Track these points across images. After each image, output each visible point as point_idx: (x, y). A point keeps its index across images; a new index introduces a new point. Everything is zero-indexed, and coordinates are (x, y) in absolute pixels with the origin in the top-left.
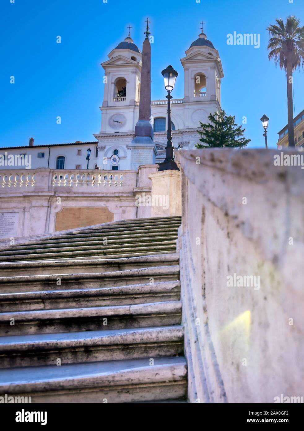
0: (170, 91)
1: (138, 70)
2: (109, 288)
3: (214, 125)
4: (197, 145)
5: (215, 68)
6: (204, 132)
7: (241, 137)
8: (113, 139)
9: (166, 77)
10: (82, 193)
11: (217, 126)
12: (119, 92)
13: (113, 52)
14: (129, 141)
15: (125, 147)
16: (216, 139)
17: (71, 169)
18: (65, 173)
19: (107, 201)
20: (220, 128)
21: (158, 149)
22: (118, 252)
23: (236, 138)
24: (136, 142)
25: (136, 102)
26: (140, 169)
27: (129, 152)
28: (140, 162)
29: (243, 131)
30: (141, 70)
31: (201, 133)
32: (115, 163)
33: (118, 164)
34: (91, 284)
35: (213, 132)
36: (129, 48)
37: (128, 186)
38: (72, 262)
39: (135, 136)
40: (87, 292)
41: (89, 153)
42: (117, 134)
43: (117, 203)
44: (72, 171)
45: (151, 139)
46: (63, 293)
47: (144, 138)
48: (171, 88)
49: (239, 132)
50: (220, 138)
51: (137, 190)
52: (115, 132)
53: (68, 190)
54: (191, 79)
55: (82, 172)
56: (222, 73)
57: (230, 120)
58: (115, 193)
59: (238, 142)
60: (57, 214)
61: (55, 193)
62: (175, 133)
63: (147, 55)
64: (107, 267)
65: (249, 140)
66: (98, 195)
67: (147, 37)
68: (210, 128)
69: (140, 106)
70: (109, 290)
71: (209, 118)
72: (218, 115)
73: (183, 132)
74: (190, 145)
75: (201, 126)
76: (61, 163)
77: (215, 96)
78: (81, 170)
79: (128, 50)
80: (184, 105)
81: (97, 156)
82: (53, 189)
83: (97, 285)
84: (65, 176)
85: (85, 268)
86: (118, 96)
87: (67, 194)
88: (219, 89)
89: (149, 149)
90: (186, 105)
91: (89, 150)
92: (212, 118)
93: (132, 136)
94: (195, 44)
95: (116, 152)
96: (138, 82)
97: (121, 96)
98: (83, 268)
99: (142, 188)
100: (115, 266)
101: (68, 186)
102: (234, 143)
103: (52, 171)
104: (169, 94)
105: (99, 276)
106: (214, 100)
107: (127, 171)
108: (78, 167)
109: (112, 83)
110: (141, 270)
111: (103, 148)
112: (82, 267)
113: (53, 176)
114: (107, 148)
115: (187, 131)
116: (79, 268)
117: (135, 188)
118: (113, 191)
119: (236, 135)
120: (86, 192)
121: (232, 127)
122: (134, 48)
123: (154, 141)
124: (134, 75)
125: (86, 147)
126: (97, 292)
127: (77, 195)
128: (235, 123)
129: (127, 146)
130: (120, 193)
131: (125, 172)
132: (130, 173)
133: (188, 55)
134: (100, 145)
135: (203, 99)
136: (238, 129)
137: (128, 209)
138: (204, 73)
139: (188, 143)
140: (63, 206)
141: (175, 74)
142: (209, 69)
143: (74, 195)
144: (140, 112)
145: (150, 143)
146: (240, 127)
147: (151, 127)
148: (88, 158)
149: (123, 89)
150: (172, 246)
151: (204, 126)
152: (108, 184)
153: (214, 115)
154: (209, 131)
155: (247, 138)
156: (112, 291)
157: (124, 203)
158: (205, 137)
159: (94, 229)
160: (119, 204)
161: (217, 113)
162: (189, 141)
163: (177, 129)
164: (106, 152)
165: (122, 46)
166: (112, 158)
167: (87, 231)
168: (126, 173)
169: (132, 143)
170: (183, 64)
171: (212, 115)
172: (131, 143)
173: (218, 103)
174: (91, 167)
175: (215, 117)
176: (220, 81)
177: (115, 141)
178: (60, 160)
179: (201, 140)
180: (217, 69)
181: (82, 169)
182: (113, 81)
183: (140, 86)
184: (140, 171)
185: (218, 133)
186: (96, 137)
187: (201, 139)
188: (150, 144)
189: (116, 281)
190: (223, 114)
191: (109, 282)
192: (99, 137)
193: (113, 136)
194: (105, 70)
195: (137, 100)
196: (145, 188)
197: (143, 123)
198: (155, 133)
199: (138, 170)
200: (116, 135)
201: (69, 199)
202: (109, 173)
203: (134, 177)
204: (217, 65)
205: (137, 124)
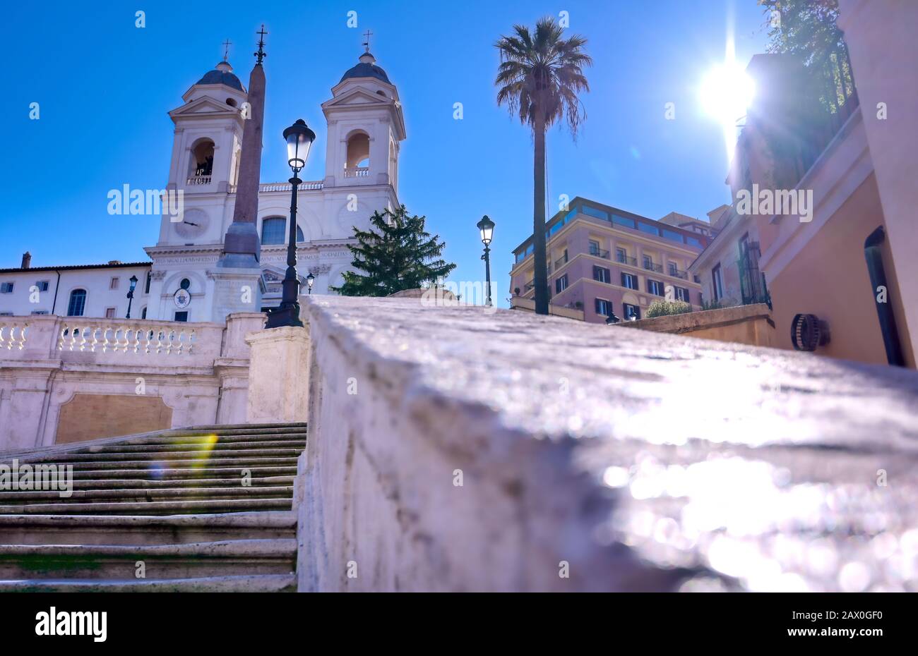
0: (299, 169)
1: (238, 125)
2: (151, 582)
3: (381, 234)
4: (346, 274)
5: (388, 120)
6: (361, 247)
7: (435, 259)
8: (181, 259)
9: (291, 141)
10: (114, 366)
11: (389, 236)
12: (199, 167)
13: (192, 90)
14: (213, 262)
15: (203, 274)
16: (385, 263)
17: (97, 318)
18: (85, 324)
19: (161, 384)
20: (393, 239)
21: (269, 280)
22: (176, 495)
23: (426, 261)
24: (226, 264)
25: (231, 187)
26: (231, 320)
27: (211, 284)
28: (231, 304)
29: (440, 246)
30: (243, 125)
31: (355, 250)
32: (182, 306)
33: (189, 307)
34: (117, 568)
35: (379, 248)
36: (223, 83)
37: (205, 354)
38: (83, 520)
39: (225, 253)
40: (107, 587)
41: (134, 284)
42: (190, 248)
43: (180, 389)
44: (98, 321)
45: (254, 259)
46: (60, 588)
47: (242, 257)
48: (299, 164)
49: (433, 249)
50: (393, 261)
51: (220, 363)
52: (187, 245)
53: (88, 359)
54: (341, 142)
55: (116, 324)
56: (403, 130)
57: (416, 224)
58: (177, 368)
59: (430, 270)
60: (63, 406)
61: (62, 364)
62: (303, 247)
63: (256, 97)
64: (152, 533)
65: (453, 266)
66: (143, 371)
67: (260, 61)
68: (374, 239)
69: (238, 193)
70: (150, 586)
71: (373, 220)
72: (391, 215)
73: (320, 246)
74: (331, 273)
75: (356, 236)
76: (79, 304)
77: (387, 175)
78: (116, 319)
79: (221, 85)
80: (324, 193)
81: (147, 291)
82: (58, 356)
83: (127, 571)
84: (83, 331)
85: (106, 533)
86: (196, 175)
87: (84, 367)
88: (395, 161)
89: (251, 279)
90: (327, 193)
91: (134, 279)
92: (378, 220)
93: (219, 253)
94: (351, 74)
95: (185, 284)
96: (237, 148)
97: (203, 174)
98: (103, 533)
99: (233, 360)
100: (166, 531)
101: (89, 350)
102: (421, 271)
103: (60, 319)
104: (296, 175)
105: (134, 552)
106: (384, 185)
107: (203, 325)
108: (110, 312)
109: (186, 149)
110: (219, 545)
111: (161, 275)
112: (101, 530)
113: (60, 330)
114: (169, 274)
115: (328, 244)
116: (95, 533)
117: (218, 360)
118: (175, 364)
119: (425, 255)
120: (121, 364)
121: (418, 239)
122: (233, 81)
123: (261, 263)
124: (229, 134)
125: (129, 273)
126: (128, 588)
127: (104, 370)
128: (424, 231)
129: (207, 273)
130: (186, 368)
131: (199, 326)
132: (211, 329)
133: (336, 95)
134: (154, 268)
135: (362, 181)
136: (431, 243)
137: (202, 401)
138: (367, 131)
139: (329, 268)
140: (76, 390)
141: (310, 136)
142: (377, 121)
143: (99, 370)
144: (237, 205)
145: (251, 267)
146: (434, 239)
147: (256, 236)
148: (130, 295)
149: (206, 161)
150: (285, 488)
151: (363, 237)
152: (166, 350)
153: (383, 215)
154: (372, 246)
155: (448, 262)
156: (156, 588)
157: (195, 390)
158: (362, 258)
159: (131, 442)
160: (185, 390)
161: (390, 209)
162: (331, 264)
163: (307, 239)
164: (166, 283)
165: (211, 78)
166: (177, 295)
167: (117, 448)
168: (202, 327)
169: (218, 266)
170: (326, 112)
171: (380, 213)
172: (214, 266)
173: (391, 189)
174: (136, 314)
175: (384, 218)
176: (397, 146)
177: (185, 262)
178: (77, 296)
179: (354, 264)
180: (392, 122)
181: (117, 317)
182: (190, 145)
183: (239, 156)
184: (229, 324)
185: (390, 249)
186: (148, 253)
187: (354, 261)
188: (252, 269)
189: (167, 564)
190: (401, 211)
191: (153, 567)
192: (155, 253)
193: (182, 252)
194: (175, 123)
195: (232, 182)
196: (237, 360)
197: (241, 228)
198: (263, 247)
199: (227, 321)
200: (189, 251)
201: (87, 376)
202: (169, 327)
203: (218, 338)
204: (395, 116)
205: (229, 229)
